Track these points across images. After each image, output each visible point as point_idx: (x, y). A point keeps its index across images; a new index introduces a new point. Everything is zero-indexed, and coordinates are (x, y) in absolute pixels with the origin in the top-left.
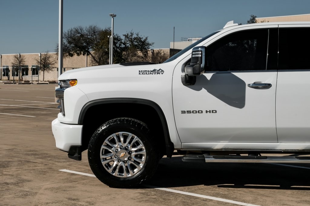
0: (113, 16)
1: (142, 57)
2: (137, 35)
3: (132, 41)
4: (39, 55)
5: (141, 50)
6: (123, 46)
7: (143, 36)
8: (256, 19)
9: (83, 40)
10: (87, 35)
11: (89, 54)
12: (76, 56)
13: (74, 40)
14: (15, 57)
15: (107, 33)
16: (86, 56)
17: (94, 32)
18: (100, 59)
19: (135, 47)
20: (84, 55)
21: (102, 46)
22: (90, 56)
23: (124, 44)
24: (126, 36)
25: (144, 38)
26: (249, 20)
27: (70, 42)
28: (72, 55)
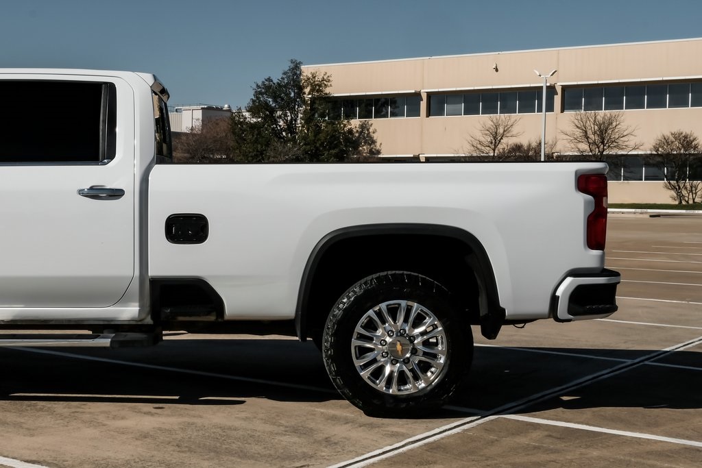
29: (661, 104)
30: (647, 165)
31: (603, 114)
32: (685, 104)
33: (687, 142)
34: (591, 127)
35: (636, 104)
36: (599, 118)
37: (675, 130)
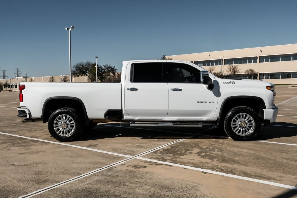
0: (97, 57)
1: (113, 76)
2: (110, 65)
3: (107, 69)
4: (62, 76)
5: (112, 73)
6: (103, 71)
7: (113, 66)
8: (166, 56)
9: (84, 68)
10: (85, 66)
11: (86, 75)
12: (80, 76)
13: (79, 68)
14: (50, 78)
15: (95, 65)
16: (85, 76)
17: (89, 65)
18: (92, 77)
19: (109, 71)
20: (84, 76)
21: (93, 71)
22: (87, 76)
23: (104, 70)
24: (105, 66)
25: (113, 67)
26: (162, 57)
27: (77, 70)
28: (78, 76)
29: (246, 63)
30: (244, 76)
31: (234, 65)
32: (252, 63)
33: (252, 71)
34: (232, 69)
35: (241, 63)
36: (233, 66)
37: (249, 68)
